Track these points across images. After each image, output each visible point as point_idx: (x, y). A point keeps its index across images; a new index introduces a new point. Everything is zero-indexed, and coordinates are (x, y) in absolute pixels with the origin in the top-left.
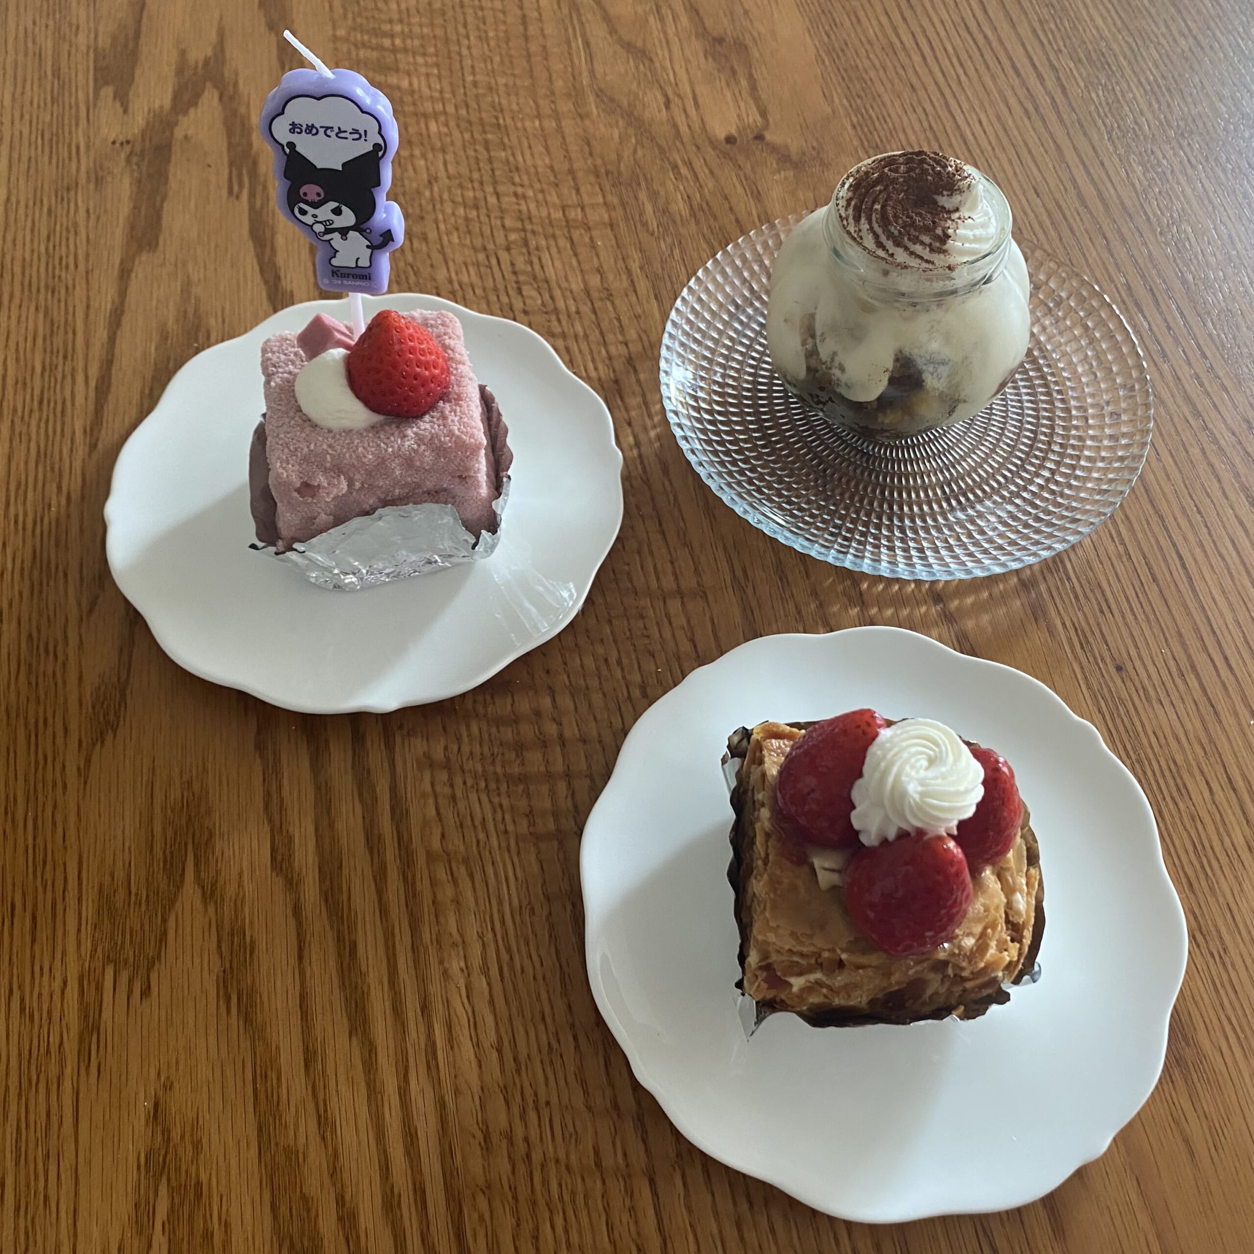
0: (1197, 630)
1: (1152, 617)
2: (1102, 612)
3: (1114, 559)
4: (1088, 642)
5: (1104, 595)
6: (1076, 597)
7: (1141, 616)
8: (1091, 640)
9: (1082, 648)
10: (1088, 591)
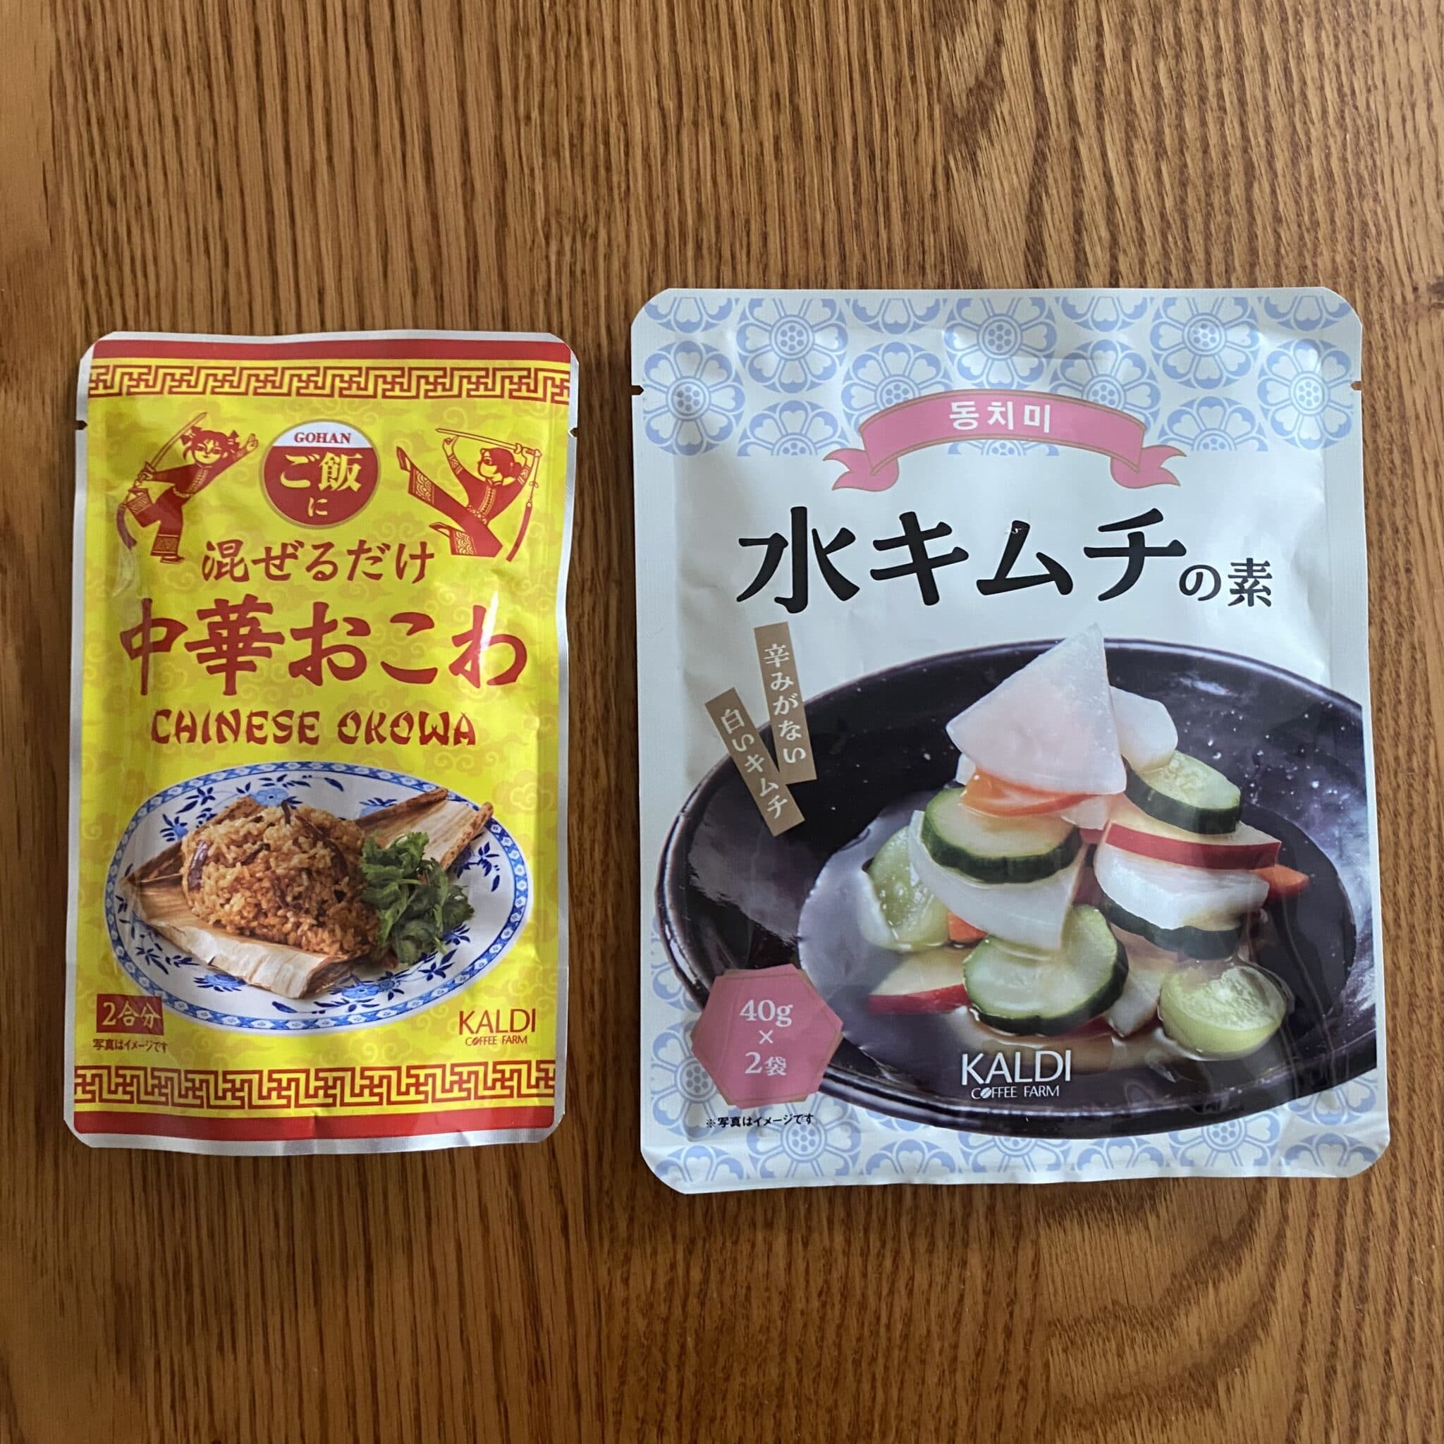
0: (350, 1392)
1: (292, 1364)
2: (221, 1348)
3: (267, 1258)
4: (184, 1397)
5: (232, 1322)
6: (190, 1321)
7: (276, 1360)
8: (190, 1394)
9: (173, 1407)
10: (211, 1311)
